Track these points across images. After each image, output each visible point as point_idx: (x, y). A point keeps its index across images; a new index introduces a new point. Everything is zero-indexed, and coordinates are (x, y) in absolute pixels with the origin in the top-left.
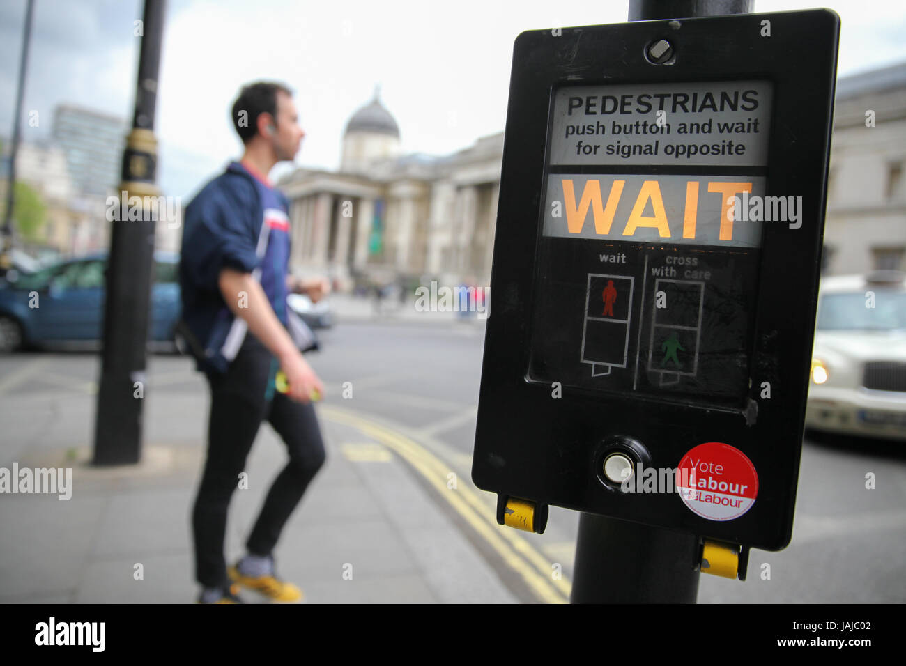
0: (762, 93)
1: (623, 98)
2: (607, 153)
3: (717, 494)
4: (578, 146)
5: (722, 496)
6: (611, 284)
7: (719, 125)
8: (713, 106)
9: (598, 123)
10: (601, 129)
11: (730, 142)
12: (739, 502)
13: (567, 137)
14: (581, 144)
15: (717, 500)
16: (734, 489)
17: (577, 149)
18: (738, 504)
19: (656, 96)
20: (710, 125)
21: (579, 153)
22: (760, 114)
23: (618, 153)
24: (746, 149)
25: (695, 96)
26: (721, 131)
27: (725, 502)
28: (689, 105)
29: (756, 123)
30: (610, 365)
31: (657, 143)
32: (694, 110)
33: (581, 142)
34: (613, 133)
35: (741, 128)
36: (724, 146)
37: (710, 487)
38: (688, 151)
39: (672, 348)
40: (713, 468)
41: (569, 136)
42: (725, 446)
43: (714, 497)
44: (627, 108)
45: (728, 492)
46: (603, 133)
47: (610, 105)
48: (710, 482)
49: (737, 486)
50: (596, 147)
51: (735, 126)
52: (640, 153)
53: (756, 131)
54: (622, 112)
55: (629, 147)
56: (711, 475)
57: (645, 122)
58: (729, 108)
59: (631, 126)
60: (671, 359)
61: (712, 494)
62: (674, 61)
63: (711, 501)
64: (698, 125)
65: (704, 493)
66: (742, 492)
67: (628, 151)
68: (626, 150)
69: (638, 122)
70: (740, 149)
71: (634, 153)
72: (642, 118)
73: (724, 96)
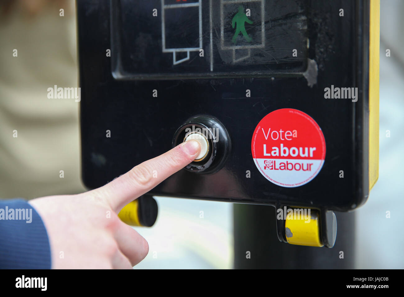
3: (290, 161)
5: (294, 161)
12: (310, 165)
15: (290, 167)
16: (304, 153)
18: (309, 167)
27: (297, 167)
30: (188, 50)
37: (282, 154)
39: (240, 21)
40: (283, 134)
42: (291, 111)
43: (287, 164)
45: (299, 157)
48: (282, 149)
49: (306, 149)
56: (282, 142)
61: (285, 161)
63: (285, 169)
65: (278, 161)
66: (311, 155)
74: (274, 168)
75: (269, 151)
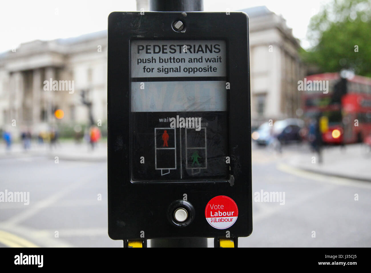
0: (222, 46)
1: (163, 46)
2: (158, 72)
3: (223, 218)
4: (143, 69)
5: (224, 218)
6: (165, 132)
7: (205, 59)
8: (202, 51)
9: (152, 57)
10: (154, 61)
11: (211, 66)
12: (232, 219)
13: (138, 64)
14: (145, 68)
15: (223, 220)
16: (229, 214)
17: (143, 70)
18: (231, 220)
19: (178, 46)
20: (202, 59)
21: (144, 72)
22: (221, 54)
23: (163, 72)
24: (217, 69)
25: (194, 46)
26: (207, 62)
27: (226, 220)
28: (192, 50)
29: (220, 58)
30: (169, 169)
31: (180, 67)
32: (194, 52)
33: (145, 66)
34: (160, 62)
35: (215, 60)
36: (208, 68)
37: (219, 215)
38: (194, 70)
39: (195, 157)
40: (220, 207)
41: (139, 63)
43: (222, 219)
44: (165, 51)
45: (227, 216)
46: (155, 62)
47: (157, 50)
48: (219, 213)
49: (230, 212)
50: (152, 69)
51: (212, 60)
52: (173, 72)
53: (220, 62)
54: (163, 53)
55: (168, 69)
56: (219, 210)
57: (174, 57)
58: (209, 51)
59: (168, 59)
60: (196, 162)
61: (220, 218)
62: (185, 30)
63: (221, 221)
64: (197, 59)
65: (217, 218)
66: (232, 215)
67: (167, 71)
68: (166, 70)
69: (170, 58)
70: (215, 69)
71: (170, 72)
72: (172, 56)
73: (206, 47)
74: (215, 221)
75: (213, 214)
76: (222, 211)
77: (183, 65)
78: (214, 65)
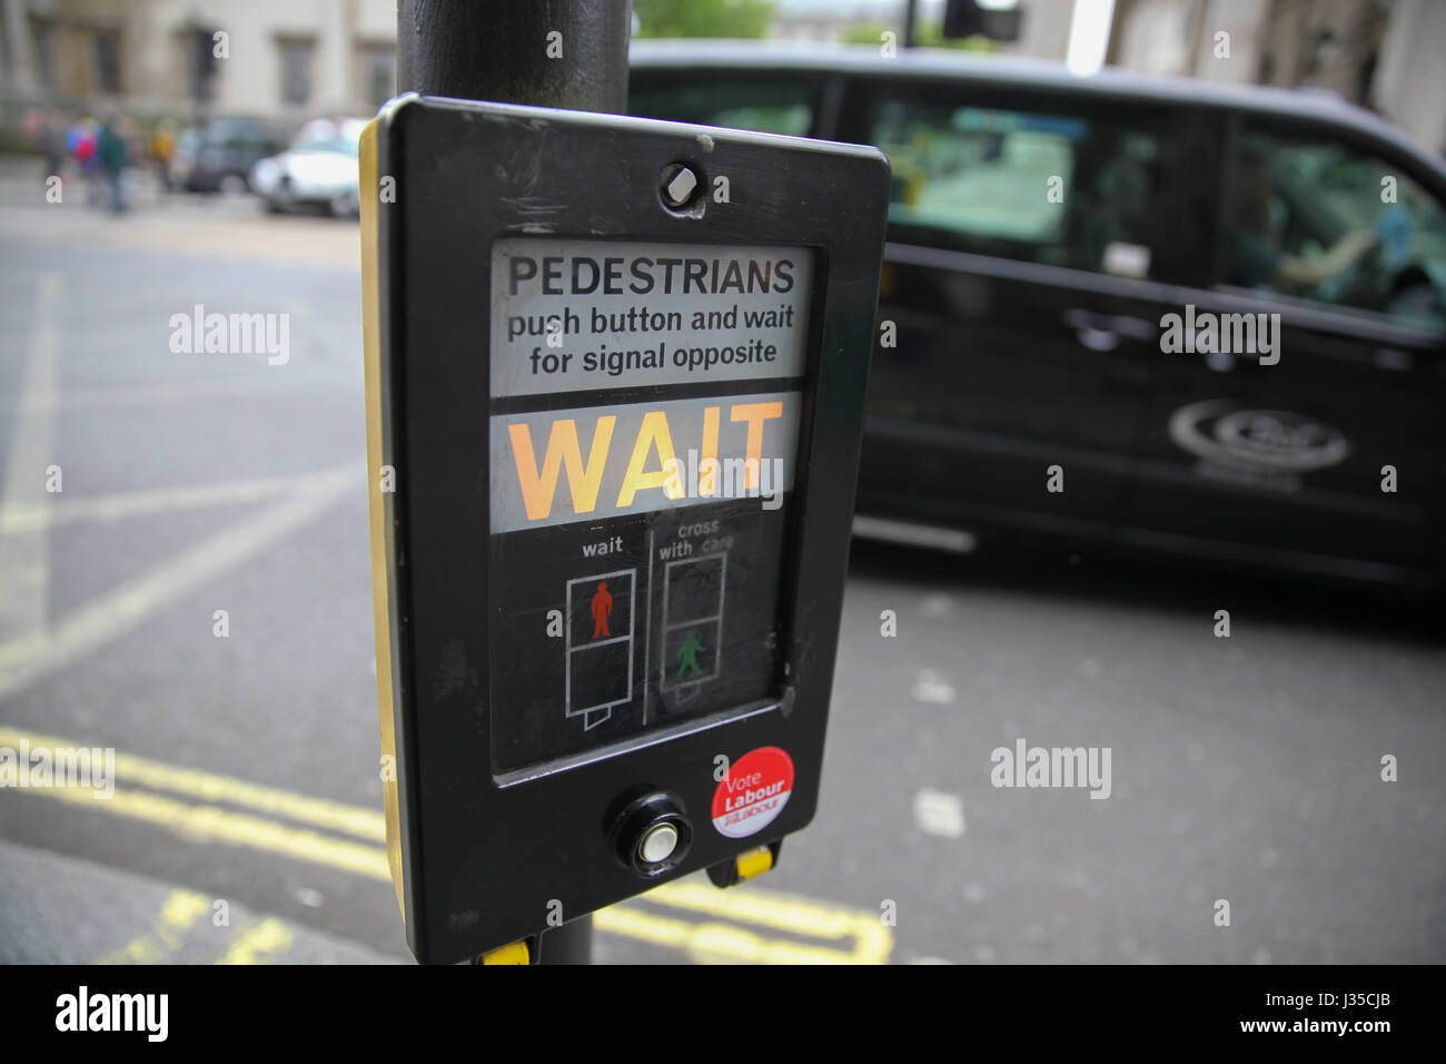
0: (800, 268)
1: (608, 263)
2: (586, 368)
3: (755, 805)
4: (532, 358)
5: (760, 804)
6: (602, 588)
7: (746, 314)
8: (739, 284)
9: (567, 310)
10: (572, 322)
11: (759, 343)
12: (776, 800)
13: (511, 339)
14: (539, 353)
15: (755, 812)
16: (771, 790)
17: (531, 362)
18: (775, 804)
19: (660, 262)
20: (734, 315)
21: (535, 371)
22: (795, 299)
23: (603, 367)
24: (778, 351)
25: (716, 264)
26: (749, 325)
27: (763, 808)
28: (707, 280)
29: (789, 312)
30: (609, 705)
31: (663, 345)
32: (714, 290)
33: (538, 349)
34: (594, 330)
35: (773, 320)
36: (751, 348)
37: (747, 802)
38: (706, 357)
39: (688, 651)
40: (751, 779)
41: (515, 337)
42: (762, 750)
43: (753, 810)
44: (614, 284)
45: (765, 797)
46: (577, 330)
47: (585, 280)
48: (748, 796)
49: (774, 786)
50: (566, 358)
51: (766, 317)
52: (638, 366)
53: (789, 325)
54: (608, 290)
55: (621, 355)
56: (747, 788)
57: (644, 310)
58: (759, 287)
59: (623, 316)
60: (689, 668)
61: (750, 808)
62: (704, 211)
63: (749, 816)
64: (719, 315)
65: (742, 812)
66: (778, 790)
67: (618, 363)
68: (616, 362)
69: (633, 310)
70: (770, 353)
71: (628, 366)
72: (639, 302)
73: (753, 268)
74: (737, 820)
75: (732, 804)
76: (754, 789)
77: (674, 340)
78: (767, 336)
